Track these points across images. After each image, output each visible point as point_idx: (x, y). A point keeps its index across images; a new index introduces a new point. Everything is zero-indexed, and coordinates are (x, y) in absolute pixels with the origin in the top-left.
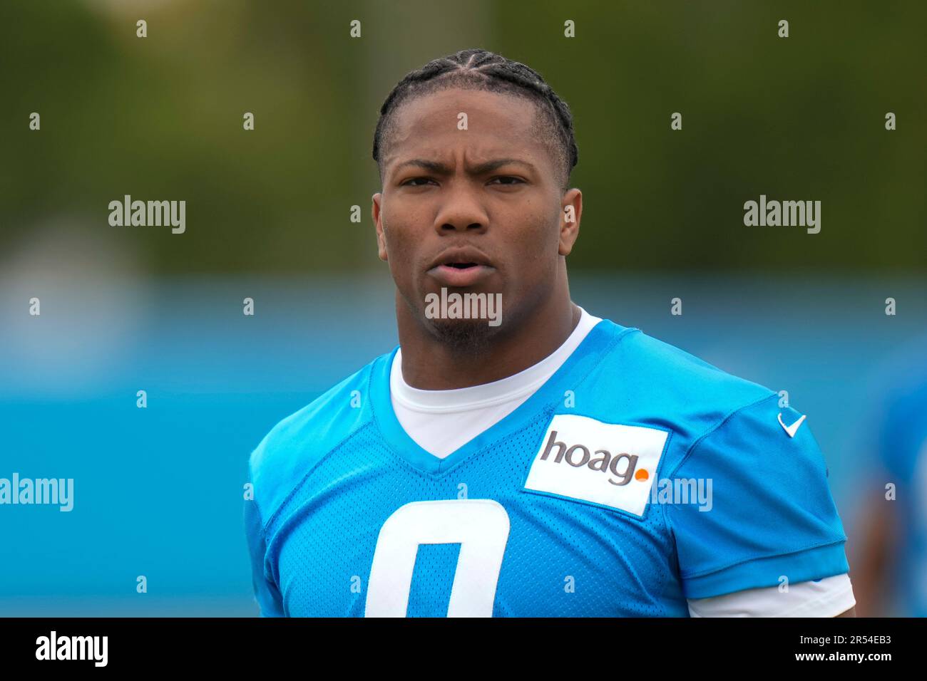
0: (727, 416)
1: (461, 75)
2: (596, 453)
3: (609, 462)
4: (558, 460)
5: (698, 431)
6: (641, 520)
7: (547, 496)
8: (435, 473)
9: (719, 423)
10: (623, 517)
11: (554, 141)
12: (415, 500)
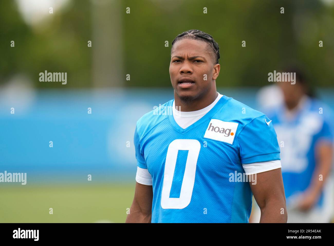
0: (253, 119)
1: (189, 36)
2: (221, 129)
3: (224, 131)
4: (212, 130)
5: (245, 123)
6: (232, 145)
7: (209, 139)
8: (182, 132)
9: (251, 121)
10: (228, 144)
11: (212, 52)
12: (177, 139)
